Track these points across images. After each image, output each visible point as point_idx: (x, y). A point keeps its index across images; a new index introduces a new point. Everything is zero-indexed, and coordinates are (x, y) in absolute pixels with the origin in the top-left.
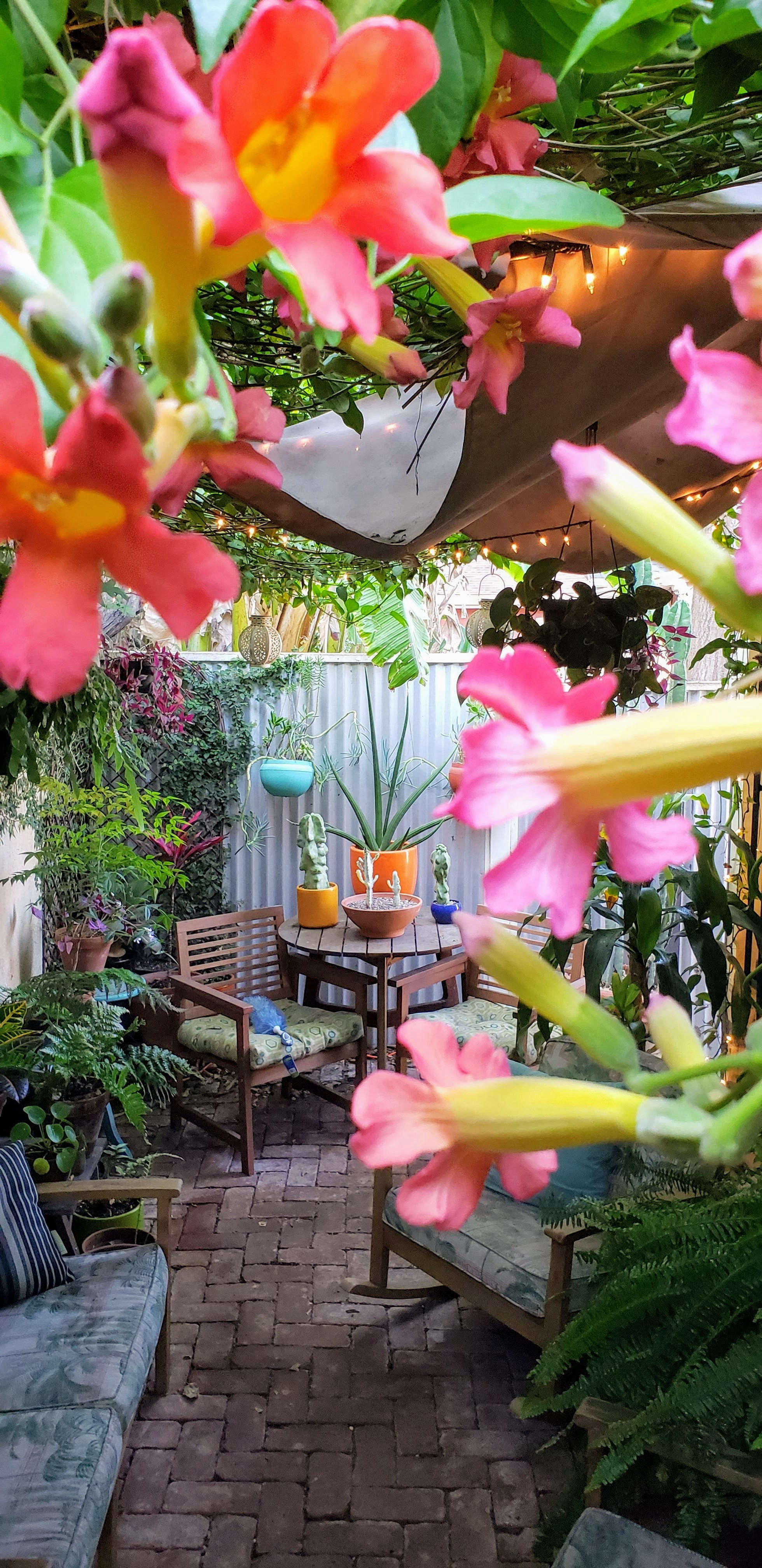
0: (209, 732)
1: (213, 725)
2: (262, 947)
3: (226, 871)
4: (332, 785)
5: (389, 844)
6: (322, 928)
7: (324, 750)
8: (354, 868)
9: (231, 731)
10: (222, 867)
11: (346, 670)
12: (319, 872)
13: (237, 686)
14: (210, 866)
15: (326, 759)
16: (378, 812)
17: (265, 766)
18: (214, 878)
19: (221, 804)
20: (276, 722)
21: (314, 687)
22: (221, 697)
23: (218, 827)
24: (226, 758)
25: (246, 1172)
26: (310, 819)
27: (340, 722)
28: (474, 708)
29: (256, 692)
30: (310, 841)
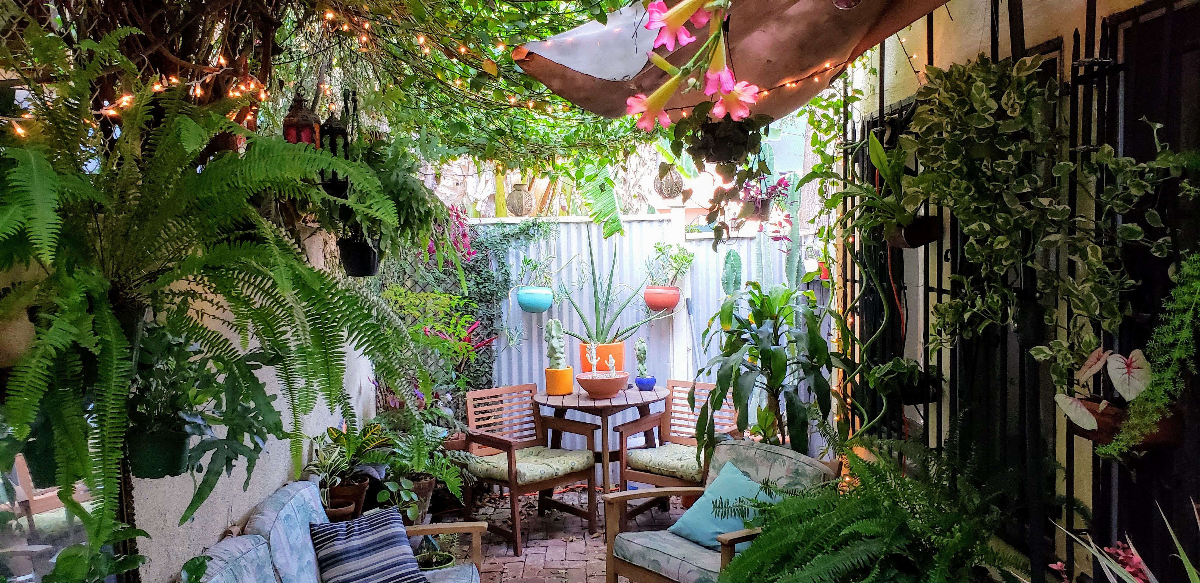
0: (482, 271)
1: (485, 266)
2: (521, 411)
3: (495, 366)
4: (566, 304)
5: (606, 339)
6: (563, 395)
7: (560, 280)
8: (584, 354)
9: (497, 270)
10: (492, 362)
11: (573, 227)
12: (560, 358)
13: (501, 240)
14: (484, 362)
15: (561, 286)
16: (597, 320)
17: (520, 292)
18: (487, 370)
19: (491, 320)
20: (527, 262)
21: (552, 238)
22: (490, 247)
23: (489, 335)
24: (493, 288)
25: (516, 554)
26: (553, 323)
27: (570, 262)
28: (660, 249)
29: (513, 244)
30: (553, 337)
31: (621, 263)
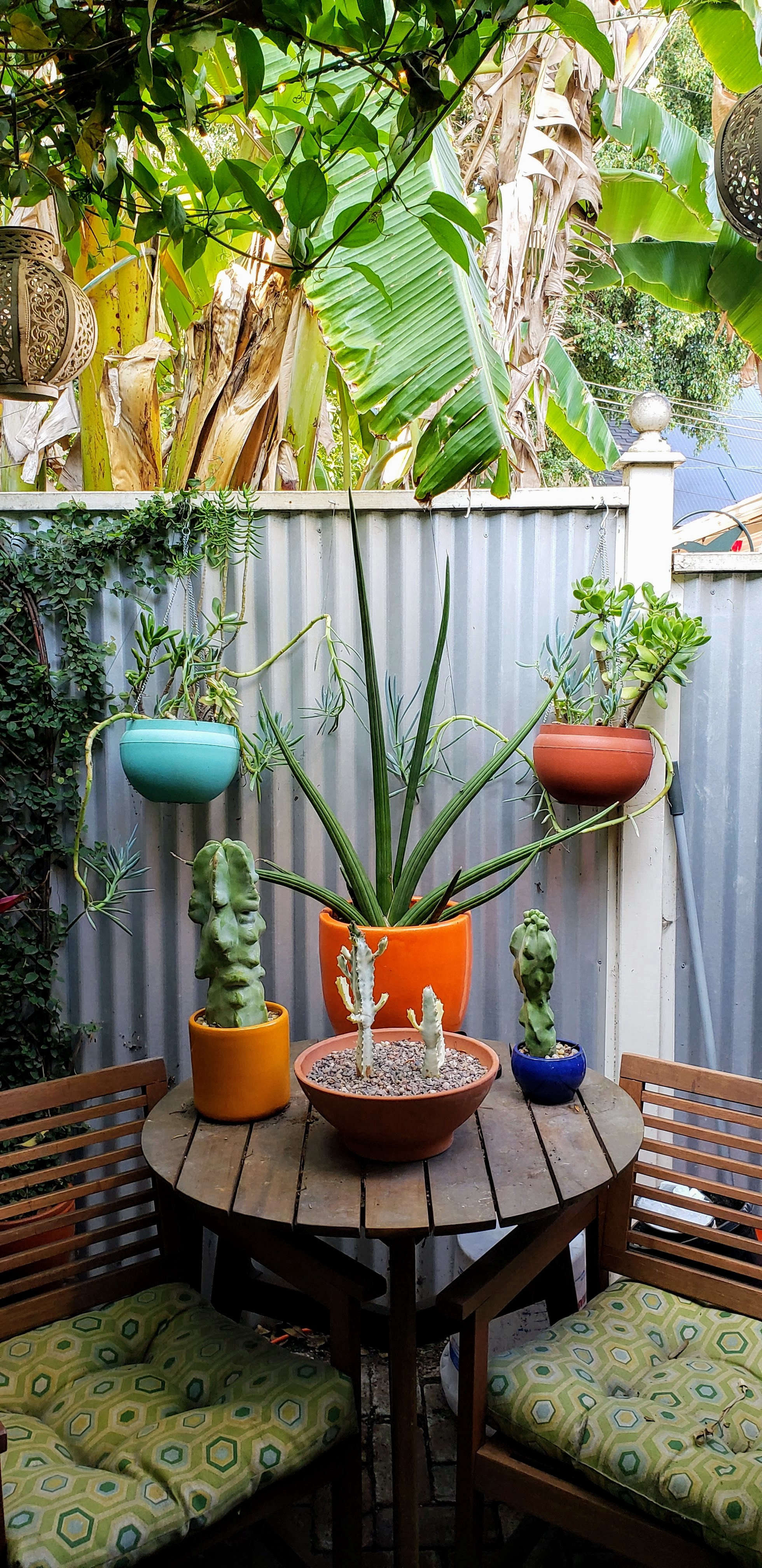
0: (12, 665)
1: (21, 650)
3: (60, 963)
4: (282, 777)
5: (408, 903)
6: (250, 1122)
7: (263, 700)
8: (330, 972)
9: (63, 664)
10: (49, 955)
11: (307, 526)
12: (242, 984)
13: (72, 564)
14: (20, 953)
15: (267, 721)
16: (381, 834)
17: (139, 736)
18: (30, 979)
19: (44, 821)
20: (154, 637)
21: (239, 556)
22: (35, 587)
23: (39, 869)
24: (49, 721)
26: (220, 854)
27: (298, 640)
28: (596, 601)
29: (114, 578)
30: (218, 908)
31: (462, 647)
